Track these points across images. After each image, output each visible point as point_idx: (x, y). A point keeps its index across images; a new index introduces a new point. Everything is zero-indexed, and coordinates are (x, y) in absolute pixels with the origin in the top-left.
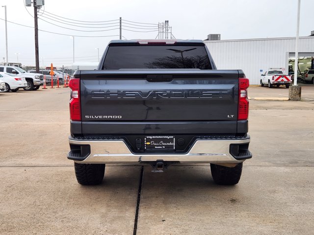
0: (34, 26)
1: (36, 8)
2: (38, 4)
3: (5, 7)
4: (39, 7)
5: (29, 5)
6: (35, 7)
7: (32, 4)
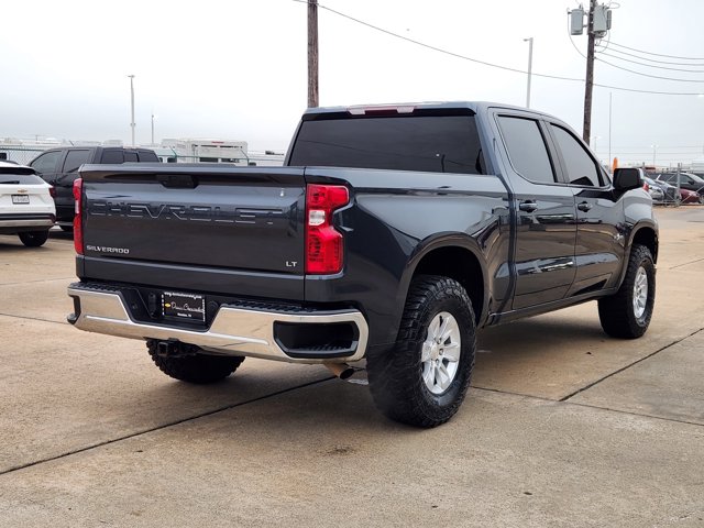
0: (585, 77)
1: (592, 37)
2: (595, 28)
3: (531, 40)
4: (600, 34)
5: (578, 33)
6: (589, 34)
7: (585, 30)
